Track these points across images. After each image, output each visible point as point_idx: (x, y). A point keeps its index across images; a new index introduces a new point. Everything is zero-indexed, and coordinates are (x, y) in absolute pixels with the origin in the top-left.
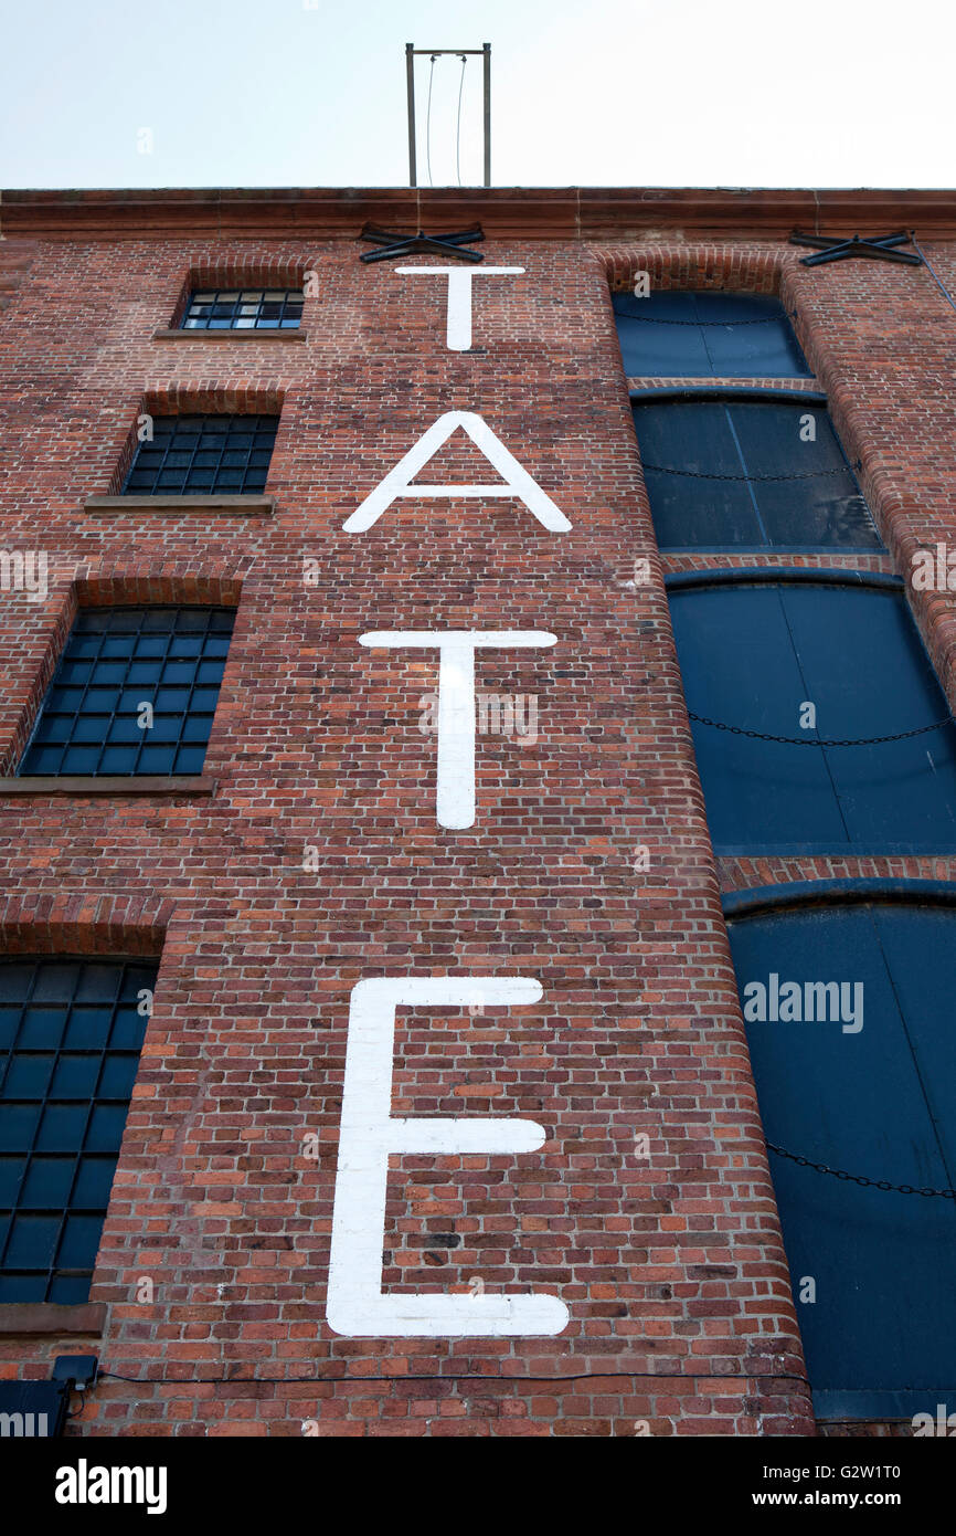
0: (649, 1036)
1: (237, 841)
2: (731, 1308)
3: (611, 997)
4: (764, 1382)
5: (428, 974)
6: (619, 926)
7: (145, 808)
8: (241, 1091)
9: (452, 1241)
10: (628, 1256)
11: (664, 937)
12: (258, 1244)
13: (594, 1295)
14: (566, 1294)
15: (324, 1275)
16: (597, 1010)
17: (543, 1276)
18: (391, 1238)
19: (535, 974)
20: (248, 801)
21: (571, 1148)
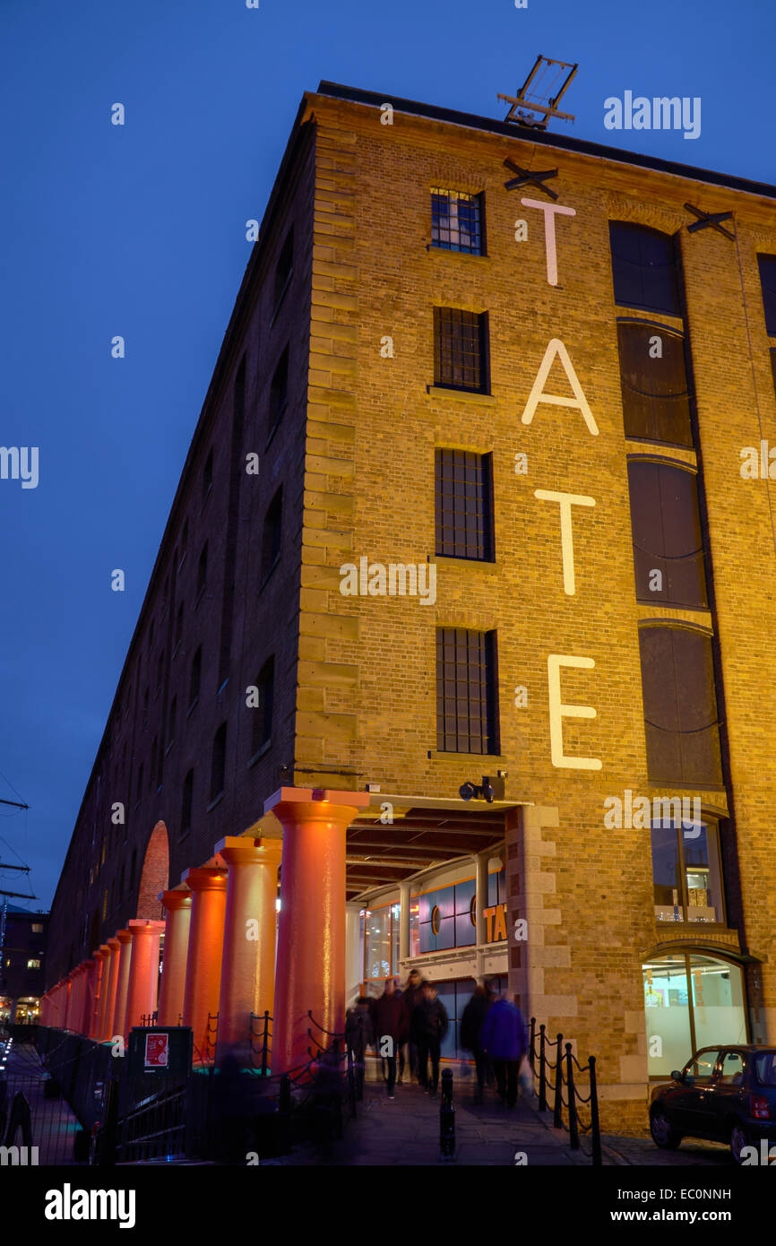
0: (620, 682)
1: (509, 593)
2: (635, 765)
3: (610, 667)
5: (565, 654)
6: (614, 641)
7: (482, 575)
9: (576, 743)
10: (615, 750)
11: (624, 646)
12: (535, 740)
13: (609, 760)
14: (601, 759)
15: (550, 750)
16: (606, 672)
17: (597, 754)
18: (564, 741)
19: (593, 657)
20: (512, 575)
21: (602, 717)
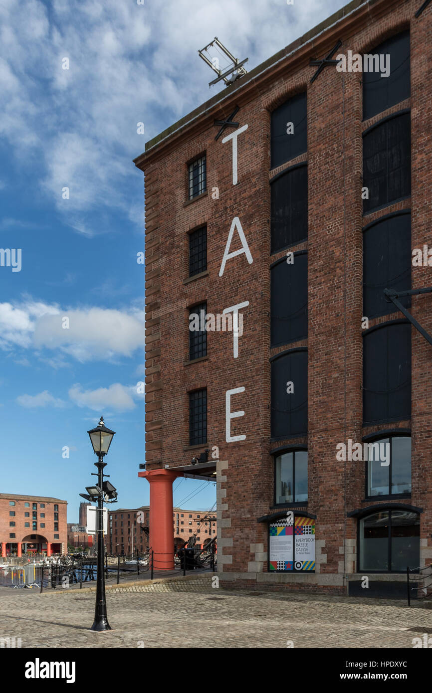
0: (255, 394)
1: (212, 368)
3: (251, 388)
4: (262, 442)
5: (233, 388)
6: (254, 374)
7: (202, 363)
8: (217, 412)
9: (236, 429)
10: (251, 429)
11: (258, 375)
13: (248, 434)
14: (246, 434)
15: (225, 436)
16: (250, 391)
17: (244, 432)
18: (231, 430)
19: (243, 386)
20: (213, 358)
21: (247, 414)
